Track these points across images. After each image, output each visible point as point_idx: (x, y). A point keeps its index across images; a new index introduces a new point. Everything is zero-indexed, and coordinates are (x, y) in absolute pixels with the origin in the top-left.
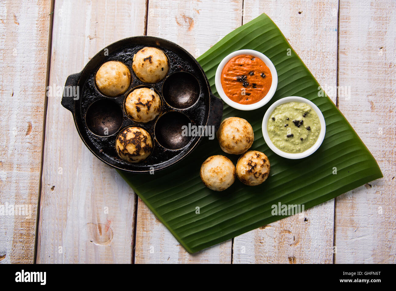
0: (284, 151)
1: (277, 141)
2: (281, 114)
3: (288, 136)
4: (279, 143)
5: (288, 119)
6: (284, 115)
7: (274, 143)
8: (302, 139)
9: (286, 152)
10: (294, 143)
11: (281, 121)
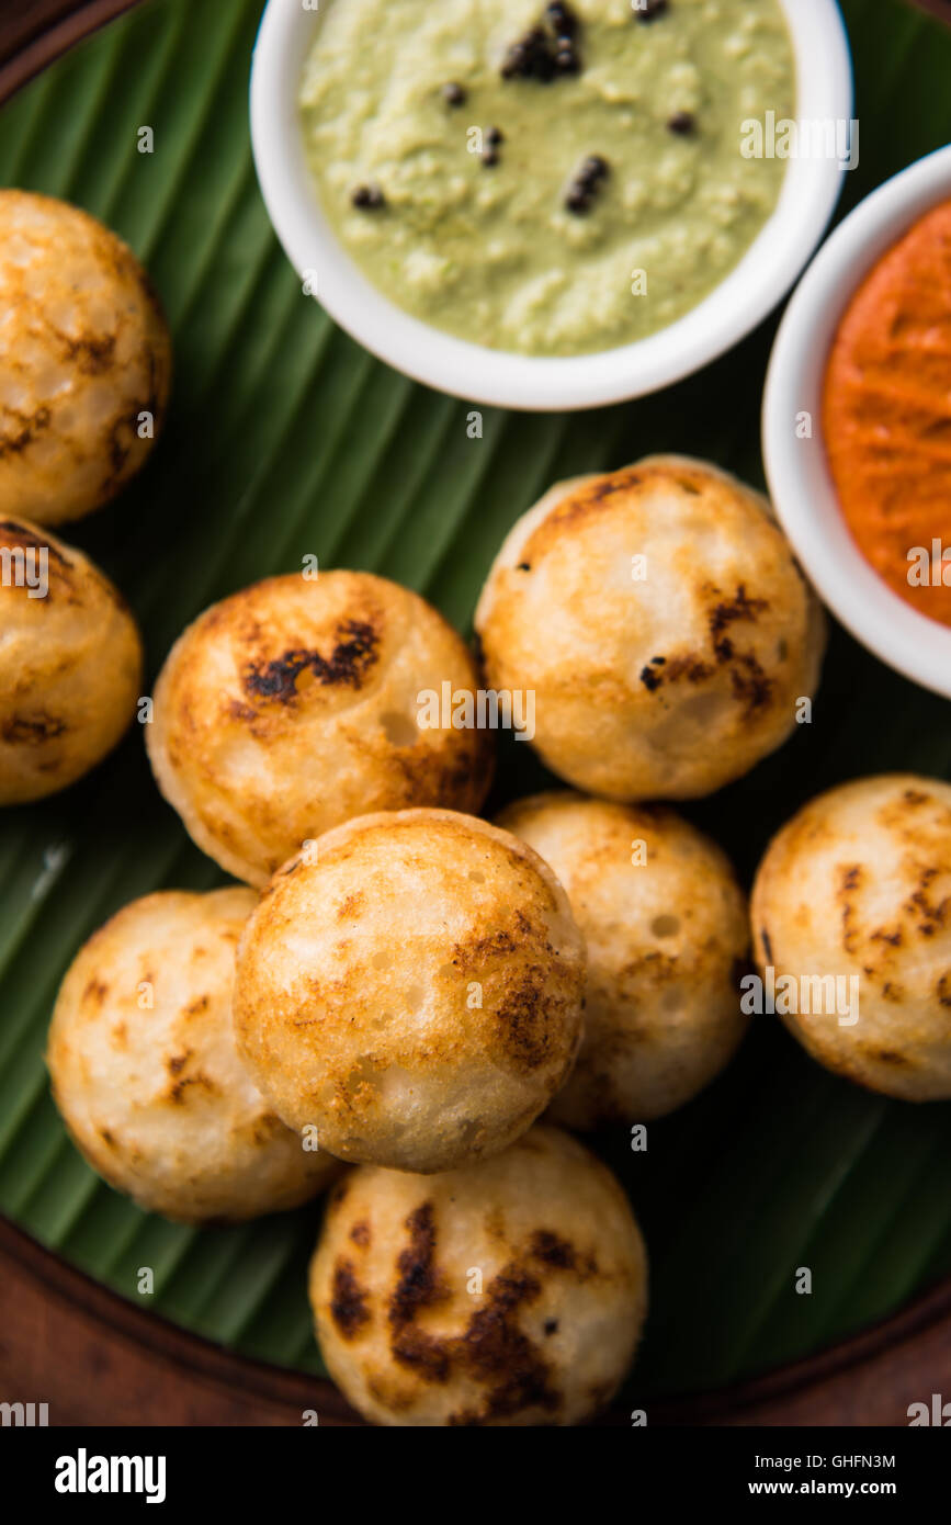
0: (659, 324)
1: (545, 308)
2: (371, 113)
3: (579, 205)
4: (569, 318)
5: (459, 99)
6: (399, 94)
7: (541, 349)
8: (683, 127)
9: (679, 314)
10: (662, 199)
11: (427, 163)
